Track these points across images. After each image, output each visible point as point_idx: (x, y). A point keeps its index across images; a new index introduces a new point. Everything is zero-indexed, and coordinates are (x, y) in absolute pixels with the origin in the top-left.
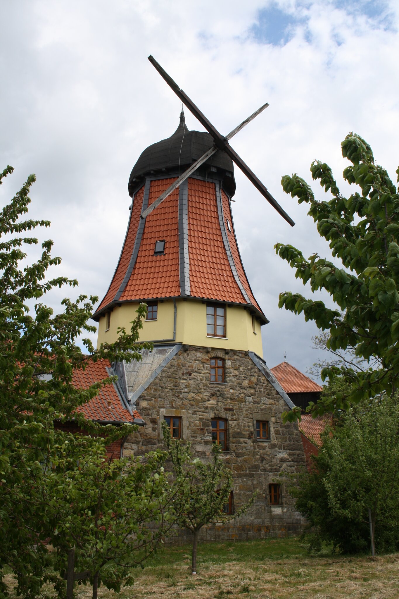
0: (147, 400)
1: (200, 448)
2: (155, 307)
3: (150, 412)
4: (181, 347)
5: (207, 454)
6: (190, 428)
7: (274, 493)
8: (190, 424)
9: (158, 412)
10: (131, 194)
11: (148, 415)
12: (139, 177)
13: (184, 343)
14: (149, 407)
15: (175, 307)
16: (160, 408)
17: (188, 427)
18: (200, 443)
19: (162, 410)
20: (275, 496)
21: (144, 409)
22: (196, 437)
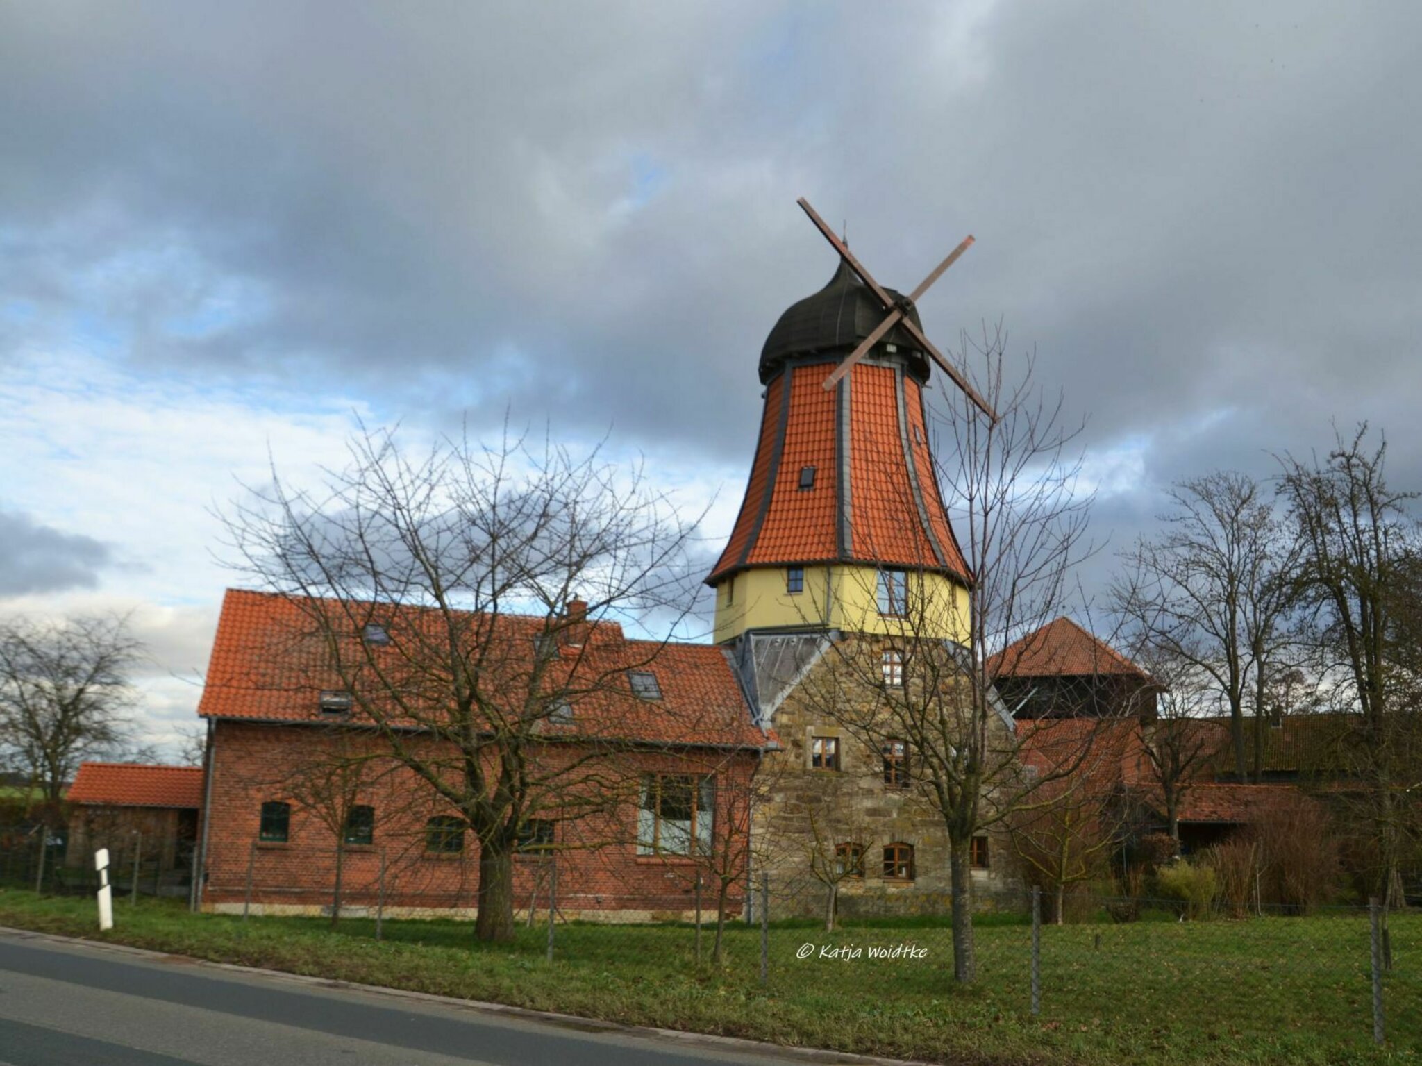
0: (787, 713)
1: (865, 783)
2: (799, 572)
3: (793, 731)
4: (838, 634)
5: (876, 791)
6: (851, 753)
7: (978, 849)
8: (850, 749)
9: (804, 730)
10: (763, 381)
11: (789, 735)
12: (775, 361)
13: (842, 629)
14: (790, 723)
15: (830, 574)
16: (806, 725)
17: (847, 753)
18: (865, 775)
19: (809, 728)
20: (978, 854)
21: (782, 726)
22: (860, 768)
